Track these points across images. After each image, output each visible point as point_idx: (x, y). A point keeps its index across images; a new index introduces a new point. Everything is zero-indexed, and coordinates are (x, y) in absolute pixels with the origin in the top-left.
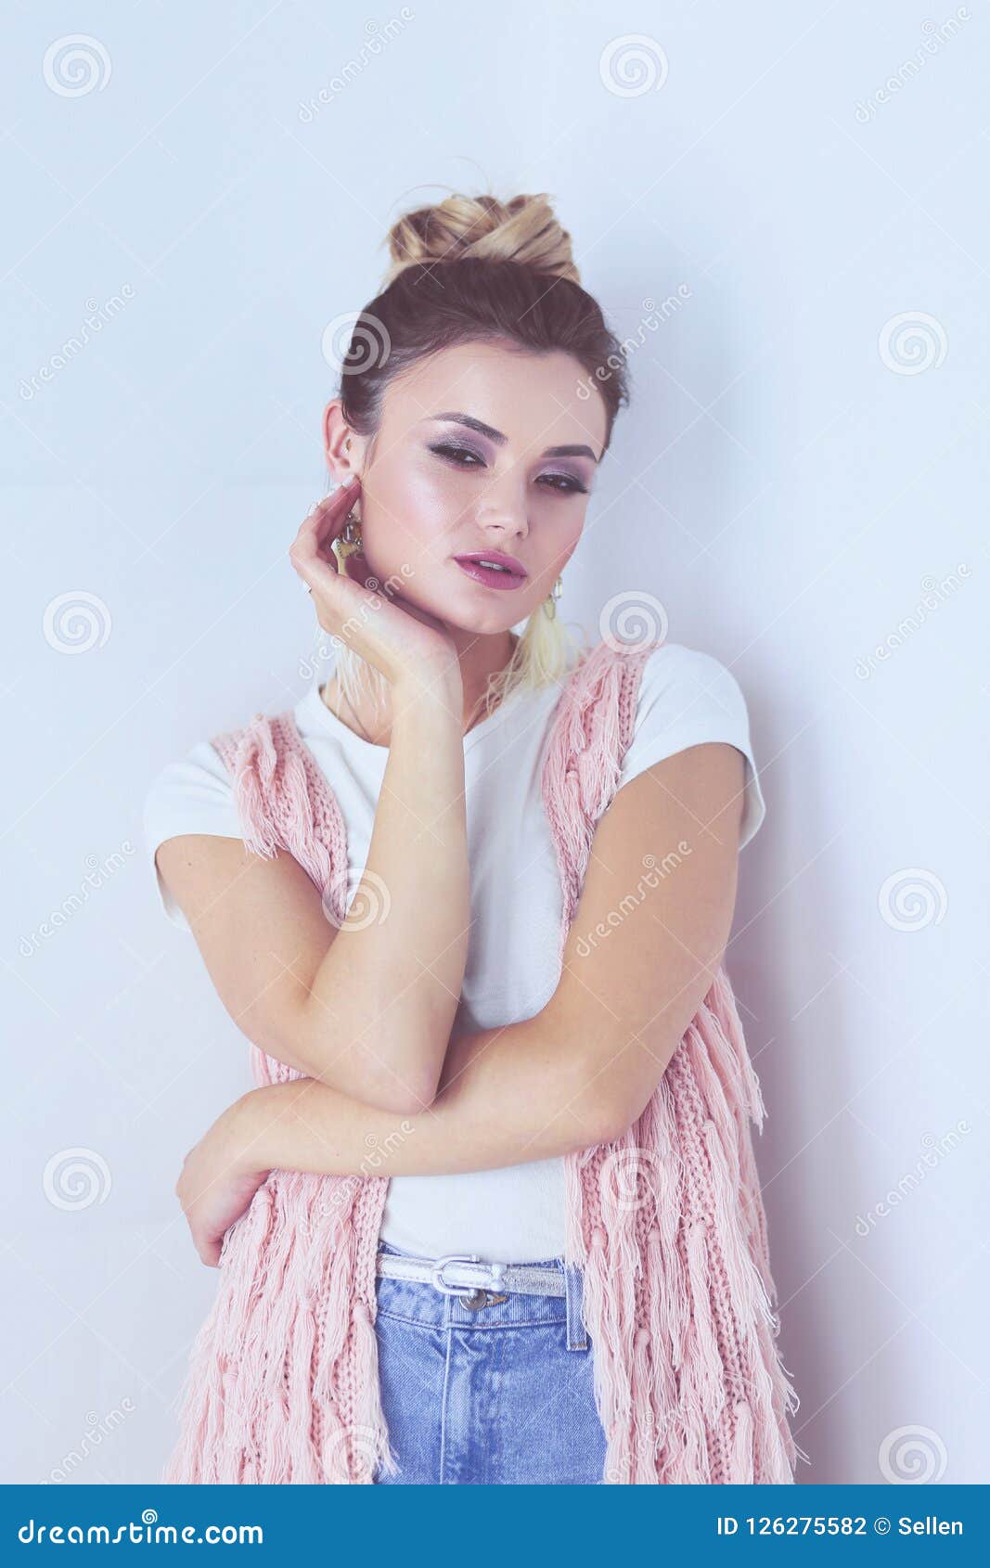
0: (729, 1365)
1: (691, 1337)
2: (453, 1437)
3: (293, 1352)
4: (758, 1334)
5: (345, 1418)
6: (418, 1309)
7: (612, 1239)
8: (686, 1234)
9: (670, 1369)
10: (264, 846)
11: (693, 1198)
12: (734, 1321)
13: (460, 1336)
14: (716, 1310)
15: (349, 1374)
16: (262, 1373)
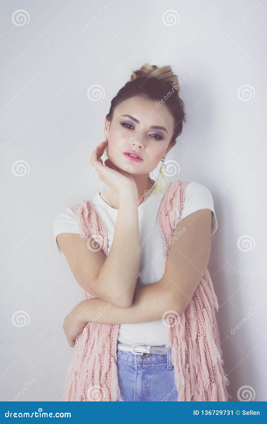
0: (211, 373)
1: (200, 366)
2: (137, 392)
3: (95, 370)
4: (218, 364)
5: (109, 387)
6: (128, 358)
7: (179, 340)
8: (199, 338)
9: (195, 374)
10: (86, 236)
11: (200, 329)
12: (211, 361)
13: (139, 365)
14: (207, 359)
15: (110, 376)
16: (86, 376)
